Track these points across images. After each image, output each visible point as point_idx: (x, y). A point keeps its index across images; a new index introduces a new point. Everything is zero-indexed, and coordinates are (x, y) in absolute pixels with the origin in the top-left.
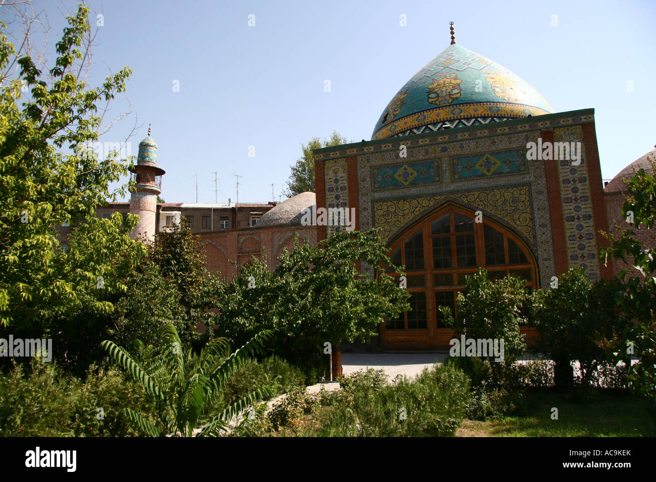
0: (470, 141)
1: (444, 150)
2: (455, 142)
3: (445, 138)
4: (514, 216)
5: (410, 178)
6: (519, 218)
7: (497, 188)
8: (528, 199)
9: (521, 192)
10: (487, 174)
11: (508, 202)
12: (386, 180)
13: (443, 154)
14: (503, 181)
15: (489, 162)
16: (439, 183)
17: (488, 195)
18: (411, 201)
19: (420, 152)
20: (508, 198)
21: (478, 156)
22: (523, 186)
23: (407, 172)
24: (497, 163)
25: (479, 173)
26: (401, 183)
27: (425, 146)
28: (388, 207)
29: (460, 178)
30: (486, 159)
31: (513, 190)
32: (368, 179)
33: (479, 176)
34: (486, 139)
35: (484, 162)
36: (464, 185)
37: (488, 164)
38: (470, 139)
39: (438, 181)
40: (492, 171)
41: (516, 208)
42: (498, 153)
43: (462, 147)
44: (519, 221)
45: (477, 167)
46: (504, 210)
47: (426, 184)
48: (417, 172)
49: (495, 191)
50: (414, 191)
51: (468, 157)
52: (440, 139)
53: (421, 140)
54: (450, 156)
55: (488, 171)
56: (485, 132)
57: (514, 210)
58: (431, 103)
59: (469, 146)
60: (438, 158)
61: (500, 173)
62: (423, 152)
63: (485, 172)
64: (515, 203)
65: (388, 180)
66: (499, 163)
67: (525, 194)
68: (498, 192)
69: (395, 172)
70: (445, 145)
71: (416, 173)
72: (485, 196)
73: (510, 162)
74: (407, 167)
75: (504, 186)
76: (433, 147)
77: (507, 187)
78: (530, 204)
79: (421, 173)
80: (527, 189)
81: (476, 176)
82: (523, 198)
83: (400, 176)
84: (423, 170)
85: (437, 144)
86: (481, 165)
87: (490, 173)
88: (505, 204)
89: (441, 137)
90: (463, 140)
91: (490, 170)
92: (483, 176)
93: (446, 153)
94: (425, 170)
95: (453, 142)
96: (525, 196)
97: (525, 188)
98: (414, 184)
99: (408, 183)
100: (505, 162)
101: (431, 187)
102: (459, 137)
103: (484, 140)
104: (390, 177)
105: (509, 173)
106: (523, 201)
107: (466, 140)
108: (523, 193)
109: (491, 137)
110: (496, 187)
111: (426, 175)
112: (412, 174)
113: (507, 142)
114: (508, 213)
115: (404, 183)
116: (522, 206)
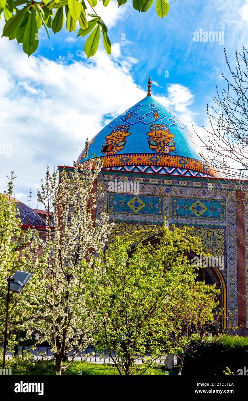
0: (188, 188)
1: (168, 191)
2: (177, 186)
3: (170, 182)
4: (213, 250)
5: (140, 208)
6: (216, 252)
7: (204, 226)
8: (223, 238)
9: (219, 233)
10: (197, 215)
11: (210, 239)
12: (120, 205)
13: (167, 193)
14: (208, 223)
15: (199, 206)
16: (161, 215)
17: (196, 231)
18: (138, 226)
19: (149, 189)
20: (210, 235)
21: (192, 200)
22: (221, 229)
23: (137, 202)
24: (204, 209)
25: (192, 214)
26: (132, 210)
27: (153, 184)
28: (119, 228)
29: (177, 215)
30: (197, 204)
31: (214, 231)
32: (105, 202)
33: (191, 216)
34: (199, 189)
35: (195, 205)
36: (180, 221)
37: (198, 208)
38: (188, 187)
39: (160, 214)
40: (201, 213)
41: (215, 244)
42: (206, 201)
43: (181, 191)
44: (216, 254)
45: (191, 208)
46: (206, 244)
47: (151, 215)
48: (146, 204)
49: (202, 229)
50: (141, 218)
51: (185, 200)
52: (166, 182)
53: (151, 180)
54: (172, 197)
55: (198, 213)
56: (199, 184)
57: (213, 245)
58: (153, 149)
59: (186, 192)
60: (163, 197)
61: (206, 216)
62: (151, 189)
63: (196, 213)
64: (214, 240)
65: (122, 205)
66: (206, 209)
67: (221, 235)
68: (204, 230)
69: (128, 201)
70: (169, 187)
71: (144, 205)
72: (194, 232)
73: (214, 209)
74: (138, 198)
75: (208, 226)
76: (160, 186)
77: (210, 227)
78: (224, 243)
79: (148, 205)
80: (223, 231)
81: (189, 215)
82: (220, 237)
83: (131, 204)
84: (150, 203)
85: (162, 185)
86: (193, 208)
87: (199, 215)
88: (207, 240)
89: (167, 181)
90: (183, 187)
91: (199, 213)
92: (194, 216)
93: (169, 194)
94: (152, 204)
95: (175, 186)
96: (221, 236)
97: (222, 230)
98: (142, 212)
99: (137, 211)
100: (210, 209)
101: (155, 218)
102: (180, 184)
103: (197, 189)
104: (124, 203)
105: (212, 217)
106: (220, 240)
107: (185, 187)
108: (221, 234)
109: (202, 188)
110: (202, 226)
111: (152, 208)
112: (141, 205)
113: (213, 195)
114: (209, 247)
115: (135, 211)
116: (219, 243)
